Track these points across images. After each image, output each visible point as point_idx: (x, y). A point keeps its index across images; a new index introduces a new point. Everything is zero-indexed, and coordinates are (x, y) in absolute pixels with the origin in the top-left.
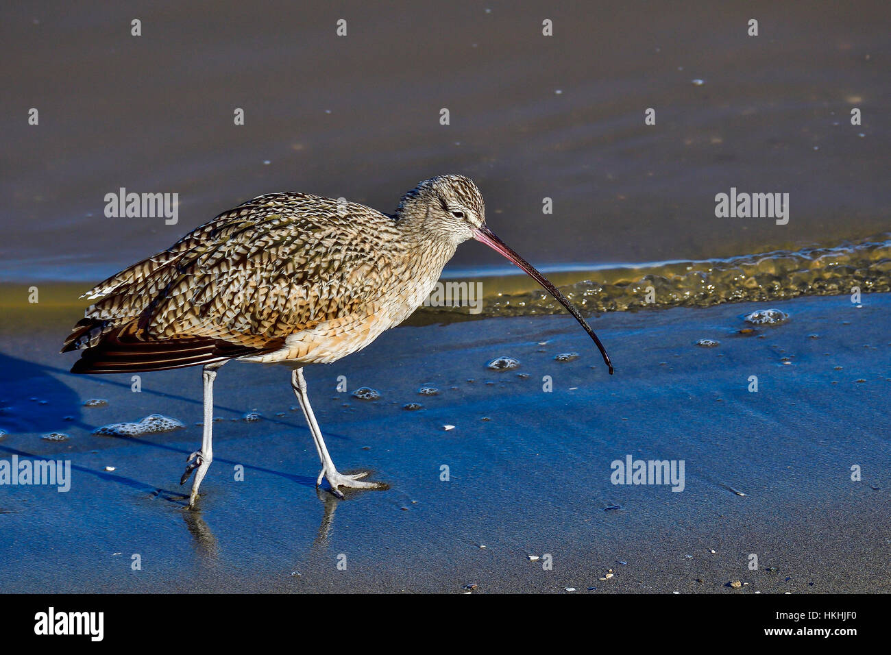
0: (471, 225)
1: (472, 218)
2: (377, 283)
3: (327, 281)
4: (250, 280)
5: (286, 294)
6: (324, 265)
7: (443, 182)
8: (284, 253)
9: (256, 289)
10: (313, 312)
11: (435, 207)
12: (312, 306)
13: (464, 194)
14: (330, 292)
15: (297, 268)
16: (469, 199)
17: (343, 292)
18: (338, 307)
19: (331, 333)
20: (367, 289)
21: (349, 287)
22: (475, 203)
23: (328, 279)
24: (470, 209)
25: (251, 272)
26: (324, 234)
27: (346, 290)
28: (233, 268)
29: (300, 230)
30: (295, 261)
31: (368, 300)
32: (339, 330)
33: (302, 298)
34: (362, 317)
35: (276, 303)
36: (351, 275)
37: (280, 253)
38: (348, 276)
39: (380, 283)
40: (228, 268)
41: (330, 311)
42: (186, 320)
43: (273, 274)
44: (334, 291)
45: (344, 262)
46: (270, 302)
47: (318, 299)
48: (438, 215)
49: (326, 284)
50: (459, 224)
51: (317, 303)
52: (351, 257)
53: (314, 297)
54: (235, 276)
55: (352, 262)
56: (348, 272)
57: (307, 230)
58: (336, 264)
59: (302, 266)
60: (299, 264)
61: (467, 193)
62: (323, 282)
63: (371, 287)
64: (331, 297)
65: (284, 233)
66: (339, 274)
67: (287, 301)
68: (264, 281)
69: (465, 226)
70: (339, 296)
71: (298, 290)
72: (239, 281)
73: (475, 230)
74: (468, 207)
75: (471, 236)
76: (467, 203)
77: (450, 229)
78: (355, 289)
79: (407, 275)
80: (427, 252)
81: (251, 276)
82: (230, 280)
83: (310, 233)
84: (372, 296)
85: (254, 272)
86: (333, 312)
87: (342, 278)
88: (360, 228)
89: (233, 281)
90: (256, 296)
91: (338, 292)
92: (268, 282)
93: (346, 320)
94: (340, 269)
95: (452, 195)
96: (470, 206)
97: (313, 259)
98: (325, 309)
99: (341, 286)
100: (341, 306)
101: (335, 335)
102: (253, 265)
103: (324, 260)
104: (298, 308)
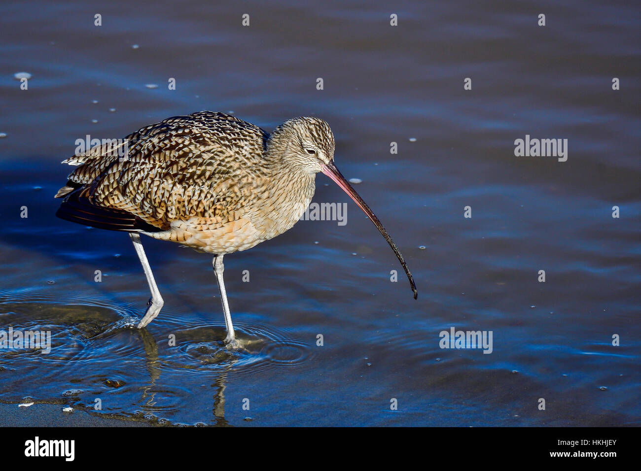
0: (321, 161)
1: (322, 156)
2: (237, 196)
3: (200, 186)
4: (150, 172)
5: (170, 189)
6: (198, 172)
7: (302, 123)
8: (174, 156)
9: (153, 181)
10: (187, 208)
11: (294, 143)
12: (186, 203)
13: (317, 136)
14: (200, 196)
15: (180, 171)
16: (321, 140)
17: (209, 197)
18: (204, 208)
19: (199, 227)
20: (228, 199)
21: (214, 195)
22: (325, 144)
23: (201, 185)
24: (320, 149)
25: (152, 166)
26: (207, 148)
27: (212, 196)
28: (143, 160)
29: (193, 141)
30: (179, 165)
31: (230, 208)
32: (205, 227)
33: (180, 195)
34: (225, 221)
35: (163, 195)
36: (218, 185)
37: (172, 155)
38: (215, 185)
39: (240, 196)
40: (140, 160)
41: (199, 210)
42: (115, 195)
43: (164, 171)
44: (203, 195)
45: (214, 174)
46: (160, 193)
47: (190, 199)
48: (295, 149)
49: (198, 188)
50: (311, 159)
51: (189, 202)
52: (220, 170)
53: (188, 196)
54: (142, 167)
55: (220, 175)
56: (216, 182)
57: (197, 142)
58: (208, 174)
59: (183, 169)
60: (181, 167)
61: (320, 136)
62: (197, 186)
63: (232, 198)
64: (199, 199)
65: (180, 141)
66: (209, 183)
67: (170, 195)
68: (158, 175)
69: (316, 161)
70: (206, 200)
71: (179, 189)
72: (144, 172)
73: (323, 166)
74: (319, 147)
75: (320, 170)
76: (318, 144)
77: (303, 162)
78: (218, 197)
79: (266, 195)
80: (284, 178)
81: (152, 169)
82: (139, 169)
83: (198, 145)
84: (233, 206)
85: (154, 167)
86: (201, 212)
87: (211, 186)
88: (237, 150)
89: (141, 170)
90: (152, 185)
91: (206, 197)
92: (160, 177)
93: (211, 220)
94: (210, 178)
95: (307, 135)
96: (321, 146)
97: (191, 165)
98: (195, 207)
99: (208, 193)
100: (207, 208)
101: (202, 230)
102: (154, 161)
103: (199, 168)
104: (177, 203)
